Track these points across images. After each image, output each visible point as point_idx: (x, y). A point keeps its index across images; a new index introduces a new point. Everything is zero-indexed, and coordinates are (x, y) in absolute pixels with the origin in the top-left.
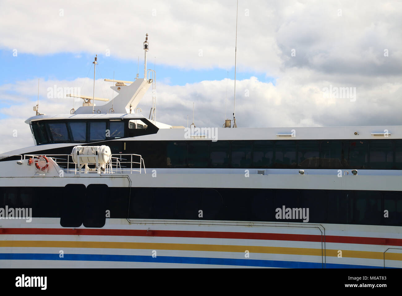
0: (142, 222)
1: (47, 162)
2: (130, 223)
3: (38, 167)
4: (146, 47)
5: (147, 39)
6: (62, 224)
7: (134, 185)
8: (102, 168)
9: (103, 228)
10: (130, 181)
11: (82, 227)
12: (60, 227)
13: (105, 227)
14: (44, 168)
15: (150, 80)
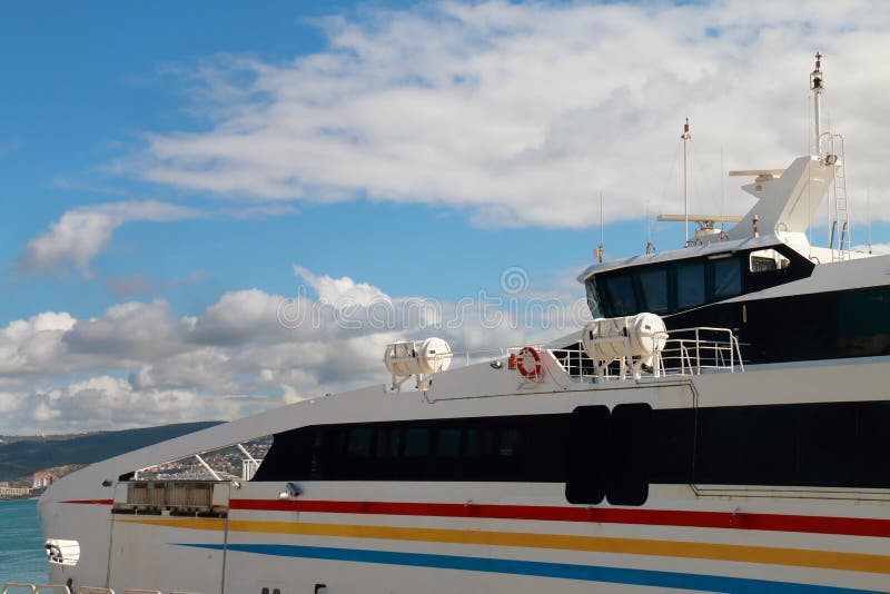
0: (723, 493)
1: (537, 359)
2: (697, 495)
3: (524, 372)
4: (817, 82)
5: (818, 64)
6: (570, 496)
7: (704, 403)
8: (644, 366)
9: (644, 507)
10: (694, 393)
11: (605, 504)
12: (565, 503)
13: (650, 505)
14: (533, 373)
15: (828, 157)
